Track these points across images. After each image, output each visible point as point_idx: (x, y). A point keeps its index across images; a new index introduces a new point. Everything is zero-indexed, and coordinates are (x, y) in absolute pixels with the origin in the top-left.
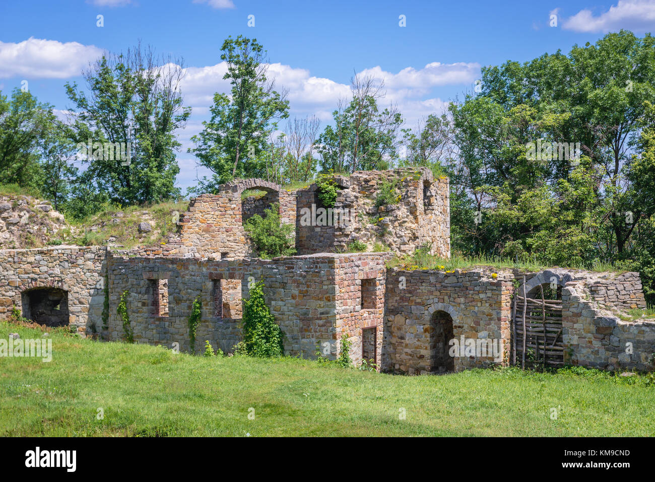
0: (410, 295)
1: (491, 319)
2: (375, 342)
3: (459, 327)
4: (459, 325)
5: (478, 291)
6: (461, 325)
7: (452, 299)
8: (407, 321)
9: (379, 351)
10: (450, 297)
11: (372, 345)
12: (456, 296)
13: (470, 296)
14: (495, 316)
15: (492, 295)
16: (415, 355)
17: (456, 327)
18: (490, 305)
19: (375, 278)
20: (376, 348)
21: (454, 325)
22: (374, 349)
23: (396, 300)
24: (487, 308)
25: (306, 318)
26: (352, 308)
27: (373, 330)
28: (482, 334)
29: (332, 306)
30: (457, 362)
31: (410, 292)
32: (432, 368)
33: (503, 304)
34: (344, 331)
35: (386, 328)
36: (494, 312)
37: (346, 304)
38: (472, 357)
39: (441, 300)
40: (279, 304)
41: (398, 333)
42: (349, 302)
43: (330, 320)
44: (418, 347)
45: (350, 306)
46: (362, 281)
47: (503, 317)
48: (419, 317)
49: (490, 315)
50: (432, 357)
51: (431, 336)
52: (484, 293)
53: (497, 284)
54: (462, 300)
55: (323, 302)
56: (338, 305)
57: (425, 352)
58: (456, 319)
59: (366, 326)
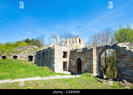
2: (67, 64)
4: (83, 61)
7: (81, 55)
8: (73, 60)
9: (68, 66)
13: (85, 53)
15: (90, 52)
19: (67, 52)
23: (71, 56)
24: (89, 56)
25: (51, 59)
26: (60, 57)
27: (67, 62)
28: (88, 63)
29: (54, 56)
30: (82, 70)
31: (73, 54)
32: (78, 71)
33: (93, 55)
34: (57, 62)
35: (70, 62)
36: (91, 57)
37: (58, 56)
38: (85, 69)
39: (79, 55)
40: (48, 56)
41: (72, 63)
42: (59, 55)
43: (54, 59)
44: (75, 66)
45: (59, 56)
46: (64, 52)
47: (93, 58)
48: (75, 60)
49: (90, 58)
50: (77, 68)
51: (77, 64)
52: (88, 52)
53: (92, 50)
54: (83, 55)
55: (53, 55)
56: (55, 56)
57: (76, 67)
58: (82, 59)
59: (64, 61)
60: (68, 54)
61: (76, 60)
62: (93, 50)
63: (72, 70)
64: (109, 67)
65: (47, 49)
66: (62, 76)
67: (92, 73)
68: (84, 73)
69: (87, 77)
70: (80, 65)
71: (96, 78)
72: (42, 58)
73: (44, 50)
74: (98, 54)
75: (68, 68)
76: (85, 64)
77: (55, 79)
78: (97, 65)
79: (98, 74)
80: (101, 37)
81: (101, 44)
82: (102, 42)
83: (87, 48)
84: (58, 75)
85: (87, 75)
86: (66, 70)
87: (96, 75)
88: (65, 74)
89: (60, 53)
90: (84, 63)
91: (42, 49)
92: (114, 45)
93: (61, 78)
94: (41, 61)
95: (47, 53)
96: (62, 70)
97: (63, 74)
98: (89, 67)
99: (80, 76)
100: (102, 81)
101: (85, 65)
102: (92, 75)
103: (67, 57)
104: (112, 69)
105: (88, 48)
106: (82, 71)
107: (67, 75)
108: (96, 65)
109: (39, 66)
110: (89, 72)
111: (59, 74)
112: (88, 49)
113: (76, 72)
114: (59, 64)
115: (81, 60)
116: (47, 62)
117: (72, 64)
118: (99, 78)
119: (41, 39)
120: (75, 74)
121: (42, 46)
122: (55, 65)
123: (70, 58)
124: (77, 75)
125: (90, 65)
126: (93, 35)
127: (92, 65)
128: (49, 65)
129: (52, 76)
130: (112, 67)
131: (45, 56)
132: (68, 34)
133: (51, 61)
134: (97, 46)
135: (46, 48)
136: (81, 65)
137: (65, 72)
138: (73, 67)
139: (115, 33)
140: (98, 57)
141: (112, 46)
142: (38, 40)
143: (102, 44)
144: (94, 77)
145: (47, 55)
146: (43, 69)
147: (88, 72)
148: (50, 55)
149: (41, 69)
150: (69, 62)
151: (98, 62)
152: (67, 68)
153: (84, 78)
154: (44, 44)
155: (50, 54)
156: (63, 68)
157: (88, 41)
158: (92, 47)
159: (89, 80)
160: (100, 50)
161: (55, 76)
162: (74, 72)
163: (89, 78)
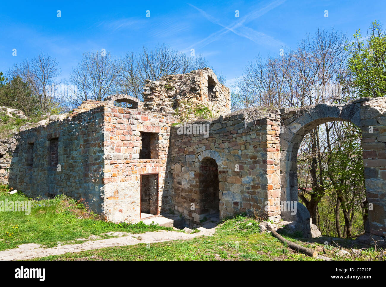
0: (185, 146)
1: (255, 162)
2: (157, 186)
3: (224, 172)
4: (224, 170)
5: (242, 134)
6: (225, 170)
7: (217, 145)
8: (183, 168)
9: (161, 194)
10: (215, 143)
11: (155, 189)
12: (221, 141)
13: (234, 139)
14: (260, 158)
15: (257, 135)
16: (188, 199)
17: (220, 172)
18: (255, 147)
19: (158, 133)
20: (158, 192)
21: (219, 170)
22: (156, 192)
23: (176, 152)
24: (251, 151)
25: (87, 165)
26: (127, 155)
27: (156, 176)
28: (246, 179)
29: (102, 151)
30: (222, 208)
31: (185, 143)
32: (202, 211)
33: (269, 145)
34: (114, 176)
35: (170, 175)
36: (259, 155)
37: (119, 151)
38: (236, 203)
39: (208, 148)
40: (74, 153)
41: (177, 179)
42: (123, 149)
43: (101, 164)
44: (190, 191)
45: (124, 153)
46: (143, 134)
47: (269, 159)
48: (191, 165)
49: (254, 157)
50: (202, 201)
51: (201, 182)
52: (248, 134)
53: (262, 123)
54: (226, 144)
55: (96, 149)
56: (107, 151)
57: (195, 196)
58: (221, 164)
59: (145, 172)
60: (164, 142)
61: (197, 165)
62: (269, 127)
63: (180, 210)
64: (327, 193)
65: (67, 120)
66: (137, 235)
67: (265, 216)
68: (231, 218)
69: (246, 236)
70: (211, 189)
71: (283, 238)
72: (45, 162)
73: (53, 124)
74: (286, 144)
75: (160, 199)
76: (233, 183)
77: (109, 249)
78: (282, 187)
79: (286, 223)
80: (297, 73)
81: (295, 100)
82: (300, 92)
83: (241, 117)
84: (121, 234)
85: (242, 227)
86: (153, 208)
87: (281, 227)
88: (153, 228)
89: (128, 137)
90: (229, 180)
91: (44, 123)
92: (354, 103)
93: (135, 242)
94: (39, 174)
95: (71, 138)
96: (138, 209)
97: (141, 228)
98: (251, 193)
99: (212, 231)
100: (307, 250)
101: (236, 189)
102: (264, 228)
103: (157, 156)
104: (340, 199)
105: (246, 117)
106: (222, 213)
107: (160, 228)
108: (279, 186)
109: (32, 196)
110: (251, 215)
111: (124, 227)
112: (247, 120)
113: (197, 217)
114: (122, 185)
115: (216, 166)
116: (69, 176)
117: (179, 183)
118: (291, 237)
119: (39, 75)
120: (193, 225)
121: (46, 110)
122: (108, 189)
123: (170, 161)
124: (201, 229)
125: (253, 187)
126: (265, 62)
127: (264, 186)
128: (81, 191)
129: (94, 237)
130: (339, 192)
131: (60, 151)
132: (159, 55)
133: (86, 175)
134: (282, 110)
135: (62, 117)
136: (217, 189)
137: (148, 219)
138: (184, 194)
139: (354, 57)
140: (288, 155)
141: (346, 108)
142: (24, 80)
143: (302, 100)
144: (273, 234)
145: (68, 146)
146: (54, 208)
147: (245, 215)
148: (81, 150)
149: (45, 209)
150: (166, 177)
151: (287, 176)
152: (157, 199)
153: (232, 238)
154: (55, 101)
155: (82, 142)
156: (142, 200)
157: (243, 89)
158: (265, 114)
159: (253, 246)
160: (297, 127)
161: (108, 237)
162: (188, 217)
163: (254, 238)
